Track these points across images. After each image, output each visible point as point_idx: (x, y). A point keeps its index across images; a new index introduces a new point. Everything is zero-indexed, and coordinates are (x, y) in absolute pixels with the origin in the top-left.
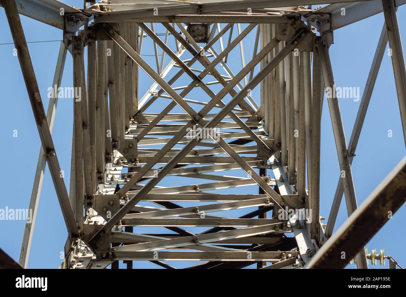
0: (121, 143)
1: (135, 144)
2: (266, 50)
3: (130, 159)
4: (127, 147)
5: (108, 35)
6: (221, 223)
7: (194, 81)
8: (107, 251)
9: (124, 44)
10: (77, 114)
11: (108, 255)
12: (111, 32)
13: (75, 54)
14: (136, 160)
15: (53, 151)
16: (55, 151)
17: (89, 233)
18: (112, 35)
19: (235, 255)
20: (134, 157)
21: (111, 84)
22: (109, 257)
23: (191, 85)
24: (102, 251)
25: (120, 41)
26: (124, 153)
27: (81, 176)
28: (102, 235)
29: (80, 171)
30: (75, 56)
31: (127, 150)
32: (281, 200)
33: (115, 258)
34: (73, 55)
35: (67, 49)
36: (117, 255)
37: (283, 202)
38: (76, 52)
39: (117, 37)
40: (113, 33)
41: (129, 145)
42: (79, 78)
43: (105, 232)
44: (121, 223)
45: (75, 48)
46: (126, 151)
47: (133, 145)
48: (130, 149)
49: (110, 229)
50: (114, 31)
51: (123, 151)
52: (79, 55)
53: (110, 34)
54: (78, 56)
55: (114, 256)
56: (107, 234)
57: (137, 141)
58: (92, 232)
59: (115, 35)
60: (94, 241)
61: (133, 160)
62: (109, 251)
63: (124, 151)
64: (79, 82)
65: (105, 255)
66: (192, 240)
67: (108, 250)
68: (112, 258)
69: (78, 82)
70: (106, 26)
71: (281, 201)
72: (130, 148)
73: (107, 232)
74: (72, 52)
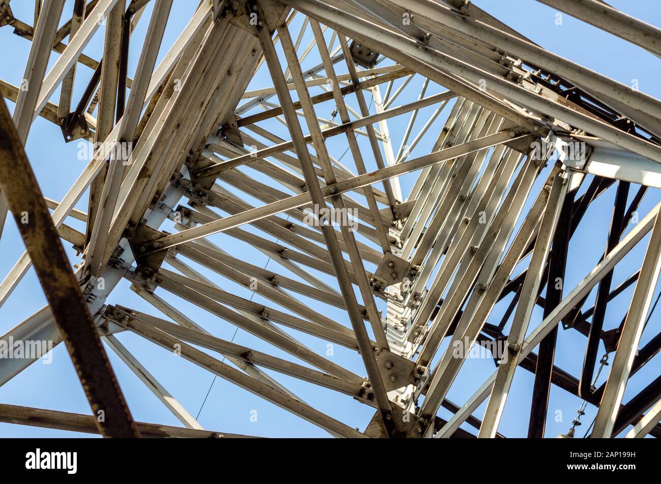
0: (379, 277)
1: (392, 258)
2: (287, 49)
3: (409, 275)
4: (390, 270)
5: (160, 251)
6: (495, 232)
7: (347, 133)
8: (417, 422)
9: (182, 236)
10: (210, 365)
11: (421, 424)
12: (156, 244)
13: (127, 325)
14: (415, 269)
15: (216, 435)
16: (217, 433)
17: (379, 432)
18: (161, 245)
19: (514, 253)
20: (410, 268)
21: (283, 253)
22: (425, 424)
23: (350, 139)
24: (413, 429)
25: (175, 239)
26: (396, 279)
27: (297, 403)
28: (389, 418)
29: (289, 400)
30: (130, 327)
31: (393, 272)
32: (505, 134)
33: (431, 415)
34: (126, 329)
35: (112, 335)
36: (428, 412)
37: (510, 132)
38: (125, 322)
39: (168, 240)
40: (160, 242)
41: (389, 266)
42: (164, 337)
43: (389, 411)
44: (423, 367)
45: (120, 321)
46: (394, 275)
47: (392, 262)
48: (395, 268)
49: (388, 402)
50: (158, 240)
51: (392, 279)
52: (132, 320)
53: (159, 248)
54: (132, 323)
55: (428, 417)
56: (393, 409)
57: (389, 253)
58: (380, 428)
59: (163, 242)
60: (393, 432)
61: (413, 272)
62: (418, 419)
63: (394, 279)
64: (169, 339)
65: (419, 428)
66: (479, 292)
67: (416, 420)
68: (428, 421)
69: (167, 340)
70: (145, 247)
71: (507, 133)
72: (393, 267)
73: (390, 409)
74: (121, 328)
